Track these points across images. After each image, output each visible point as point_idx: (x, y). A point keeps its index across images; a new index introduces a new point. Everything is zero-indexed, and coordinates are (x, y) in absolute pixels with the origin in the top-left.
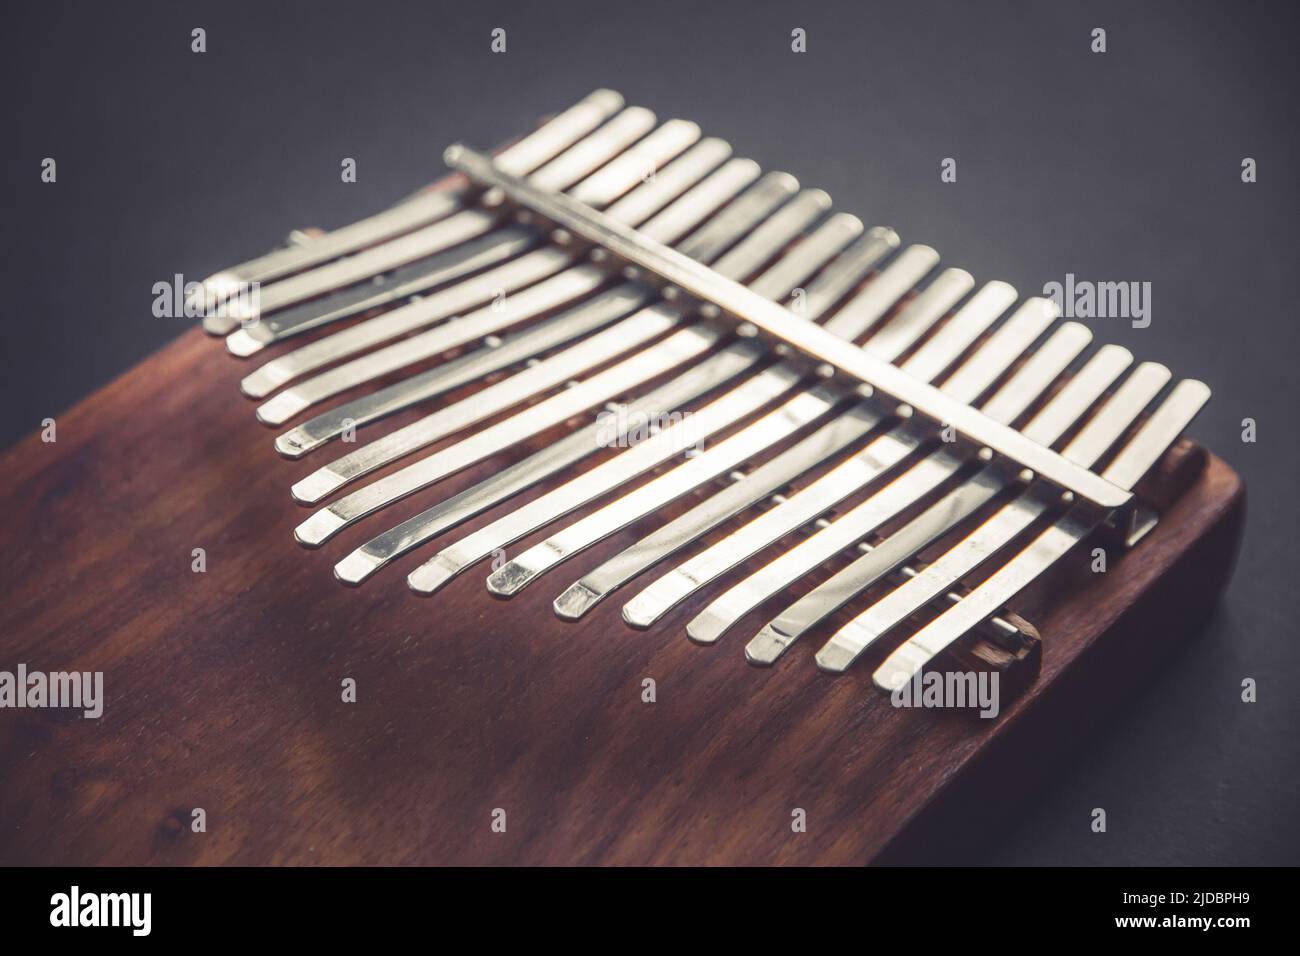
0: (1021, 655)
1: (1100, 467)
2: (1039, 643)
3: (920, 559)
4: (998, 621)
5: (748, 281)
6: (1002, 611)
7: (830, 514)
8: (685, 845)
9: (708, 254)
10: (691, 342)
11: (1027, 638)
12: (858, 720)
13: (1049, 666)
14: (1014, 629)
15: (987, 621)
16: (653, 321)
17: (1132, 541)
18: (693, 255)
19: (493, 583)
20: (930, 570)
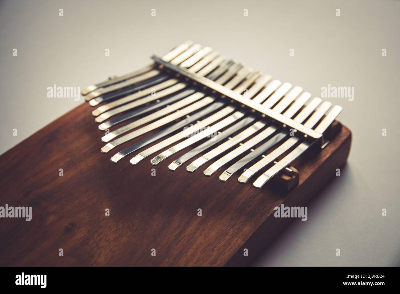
0: (294, 177)
1: (314, 128)
2: (298, 174)
3: (266, 153)
4: (287, 168)
5: (224, 84)
6: (289, 166)
7: (243, 142)
8: (204, 230)
9: (214, 78)
10: (209, 100)
11: (295, 173)
12: (250, 195)
13: (301, 180)
14: (291, 171)
15: (284, 169)
16: (199, 95)
17: (323, 147)
18: (210, 79)
19: (152, 161)
20: (269, 156)
